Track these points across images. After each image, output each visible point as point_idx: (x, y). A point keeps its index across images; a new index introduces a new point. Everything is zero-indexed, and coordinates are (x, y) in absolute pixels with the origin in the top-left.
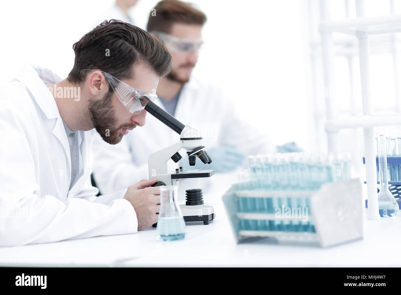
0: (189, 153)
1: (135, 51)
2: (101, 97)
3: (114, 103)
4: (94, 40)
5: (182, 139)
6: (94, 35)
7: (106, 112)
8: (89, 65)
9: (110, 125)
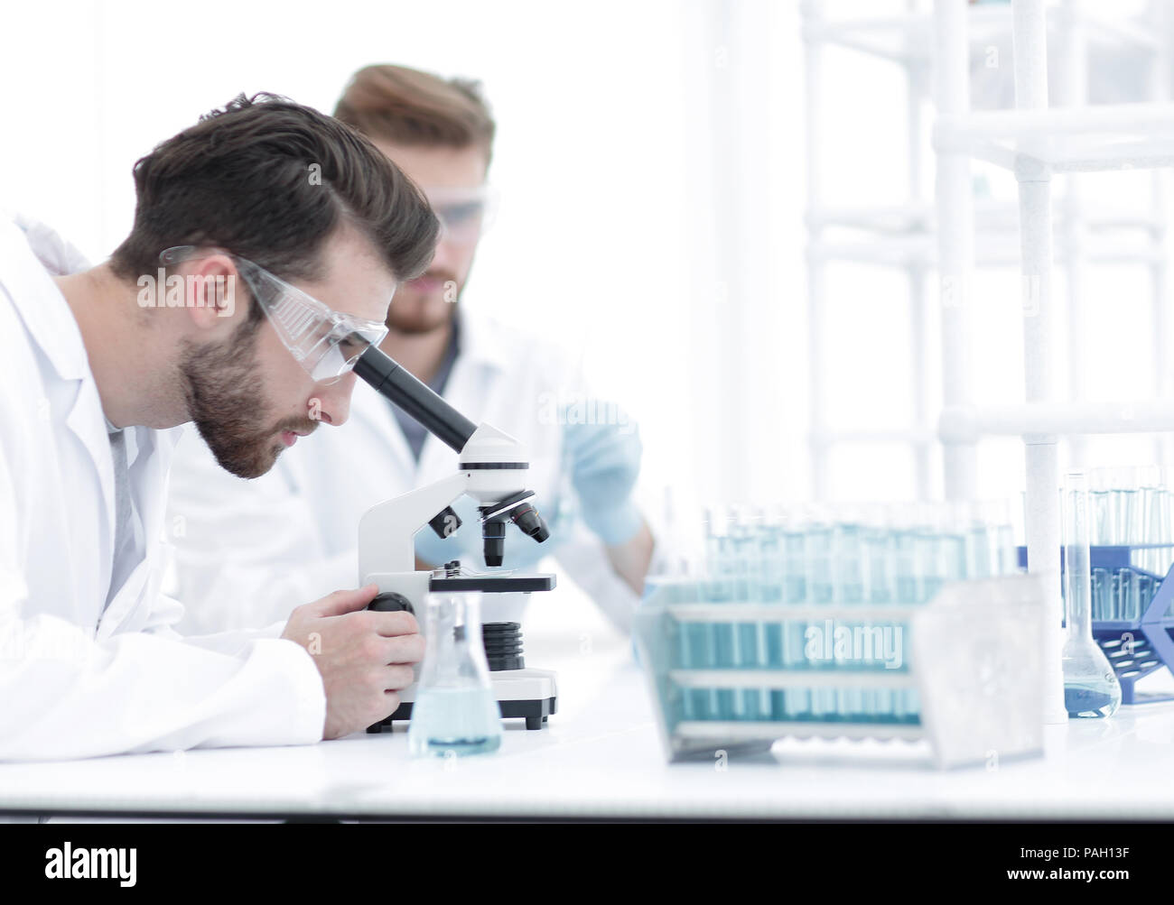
0: (485, 511)
1: (337, 199)
2: (222, 334)
3: (265, 355)
4: (212, 155)
5: (465, 466)
6: (212, 139)
7: (235, 381)
8: (189, 232)
9: (245, 419)
